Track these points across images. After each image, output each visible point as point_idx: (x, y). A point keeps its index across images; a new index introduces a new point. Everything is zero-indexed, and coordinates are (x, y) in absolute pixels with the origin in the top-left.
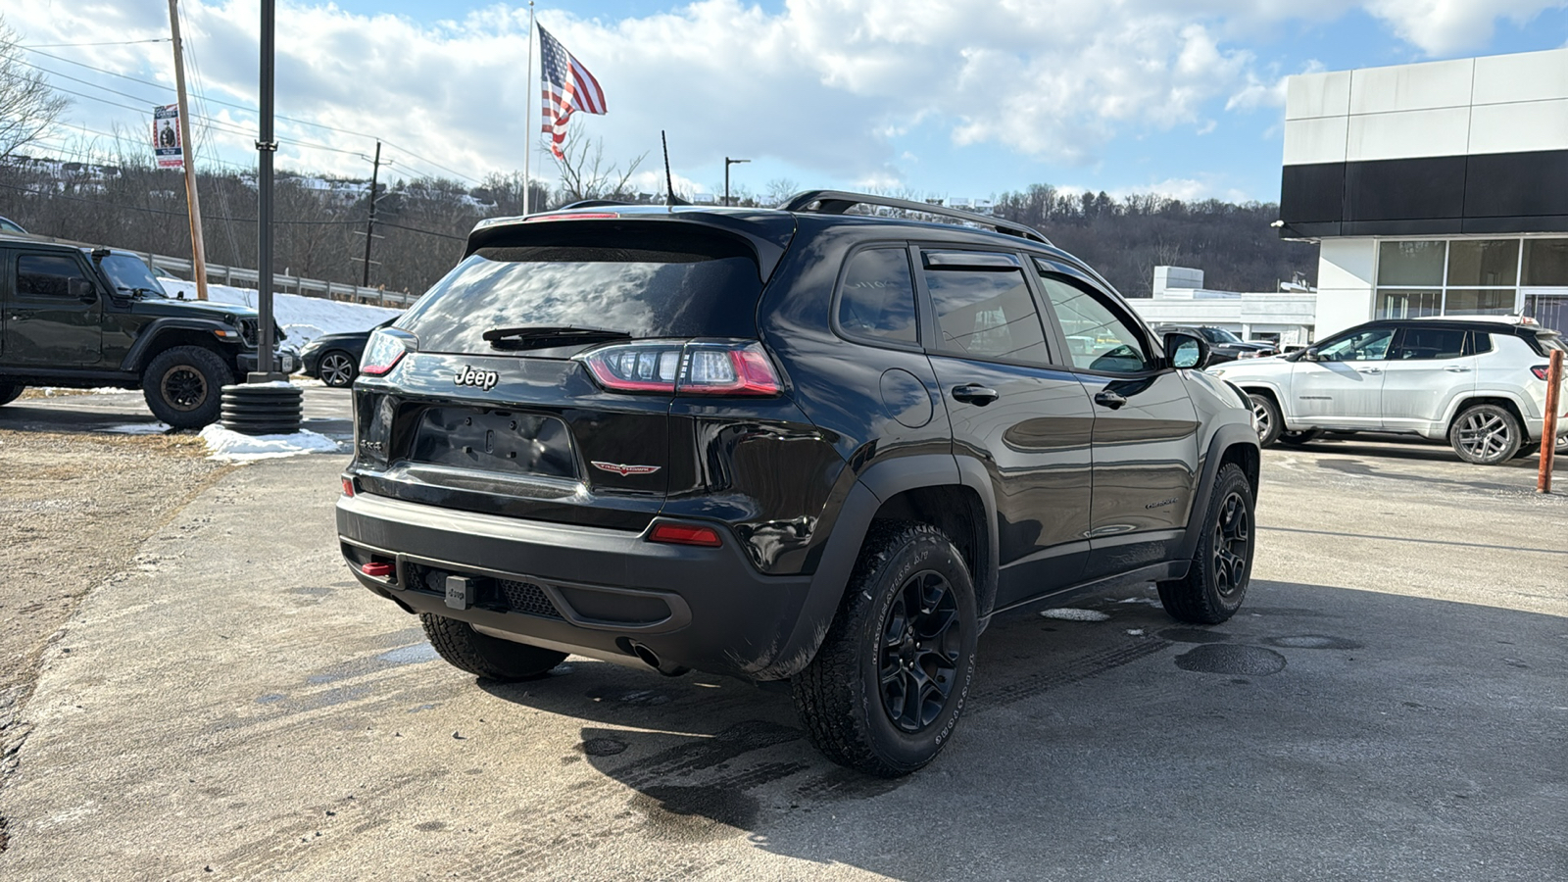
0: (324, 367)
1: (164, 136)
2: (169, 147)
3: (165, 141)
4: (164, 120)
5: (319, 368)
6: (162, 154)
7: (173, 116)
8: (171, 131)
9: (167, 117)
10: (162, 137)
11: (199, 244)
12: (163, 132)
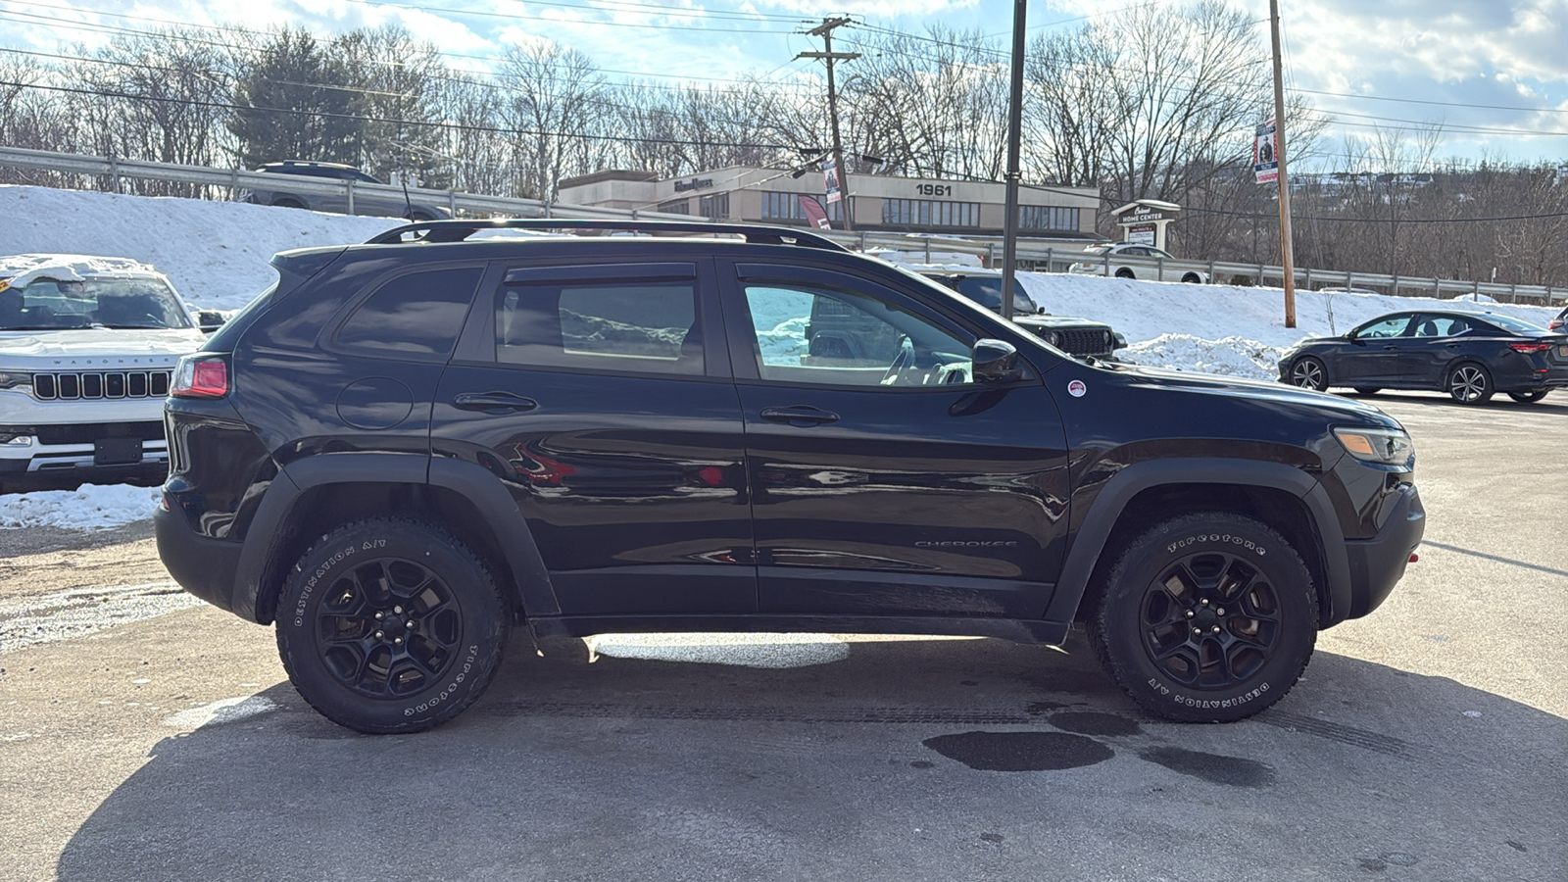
0: (1296, 373)
1: (1263, 152)
2: (1266, 162)
3: (1264, 156)
4: (1264, 137)
5: (1291, 374)
6: (1261, 169)
7: (1271, 132)
8: (1268, 146)
9: (1267, 133)
10: (1261, 154)
11: (1289, 254)
12: (1262, 149)
